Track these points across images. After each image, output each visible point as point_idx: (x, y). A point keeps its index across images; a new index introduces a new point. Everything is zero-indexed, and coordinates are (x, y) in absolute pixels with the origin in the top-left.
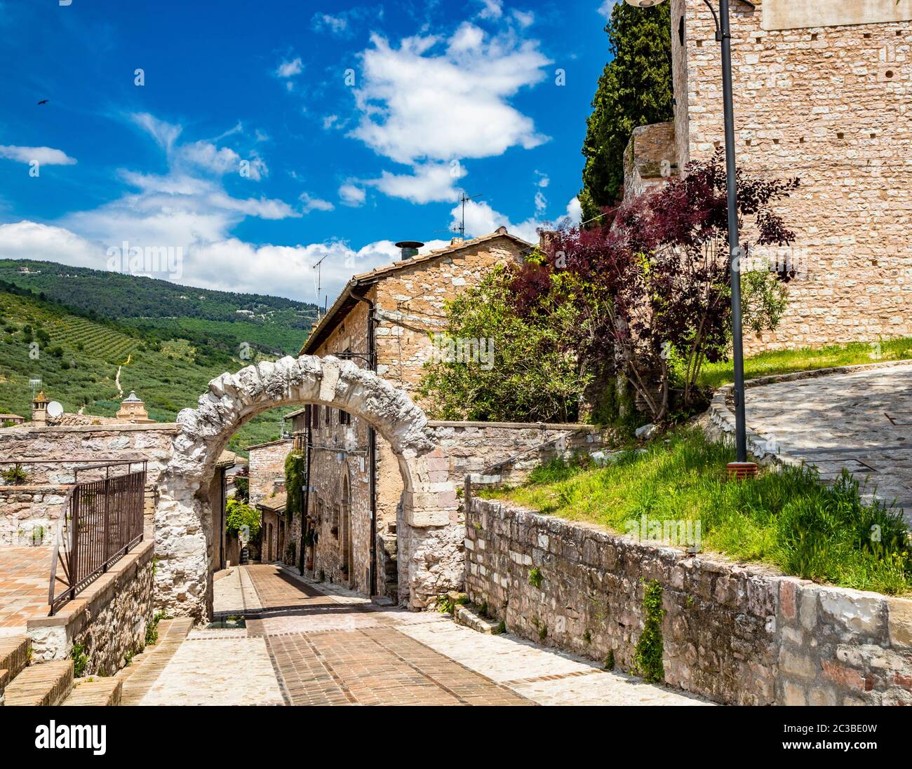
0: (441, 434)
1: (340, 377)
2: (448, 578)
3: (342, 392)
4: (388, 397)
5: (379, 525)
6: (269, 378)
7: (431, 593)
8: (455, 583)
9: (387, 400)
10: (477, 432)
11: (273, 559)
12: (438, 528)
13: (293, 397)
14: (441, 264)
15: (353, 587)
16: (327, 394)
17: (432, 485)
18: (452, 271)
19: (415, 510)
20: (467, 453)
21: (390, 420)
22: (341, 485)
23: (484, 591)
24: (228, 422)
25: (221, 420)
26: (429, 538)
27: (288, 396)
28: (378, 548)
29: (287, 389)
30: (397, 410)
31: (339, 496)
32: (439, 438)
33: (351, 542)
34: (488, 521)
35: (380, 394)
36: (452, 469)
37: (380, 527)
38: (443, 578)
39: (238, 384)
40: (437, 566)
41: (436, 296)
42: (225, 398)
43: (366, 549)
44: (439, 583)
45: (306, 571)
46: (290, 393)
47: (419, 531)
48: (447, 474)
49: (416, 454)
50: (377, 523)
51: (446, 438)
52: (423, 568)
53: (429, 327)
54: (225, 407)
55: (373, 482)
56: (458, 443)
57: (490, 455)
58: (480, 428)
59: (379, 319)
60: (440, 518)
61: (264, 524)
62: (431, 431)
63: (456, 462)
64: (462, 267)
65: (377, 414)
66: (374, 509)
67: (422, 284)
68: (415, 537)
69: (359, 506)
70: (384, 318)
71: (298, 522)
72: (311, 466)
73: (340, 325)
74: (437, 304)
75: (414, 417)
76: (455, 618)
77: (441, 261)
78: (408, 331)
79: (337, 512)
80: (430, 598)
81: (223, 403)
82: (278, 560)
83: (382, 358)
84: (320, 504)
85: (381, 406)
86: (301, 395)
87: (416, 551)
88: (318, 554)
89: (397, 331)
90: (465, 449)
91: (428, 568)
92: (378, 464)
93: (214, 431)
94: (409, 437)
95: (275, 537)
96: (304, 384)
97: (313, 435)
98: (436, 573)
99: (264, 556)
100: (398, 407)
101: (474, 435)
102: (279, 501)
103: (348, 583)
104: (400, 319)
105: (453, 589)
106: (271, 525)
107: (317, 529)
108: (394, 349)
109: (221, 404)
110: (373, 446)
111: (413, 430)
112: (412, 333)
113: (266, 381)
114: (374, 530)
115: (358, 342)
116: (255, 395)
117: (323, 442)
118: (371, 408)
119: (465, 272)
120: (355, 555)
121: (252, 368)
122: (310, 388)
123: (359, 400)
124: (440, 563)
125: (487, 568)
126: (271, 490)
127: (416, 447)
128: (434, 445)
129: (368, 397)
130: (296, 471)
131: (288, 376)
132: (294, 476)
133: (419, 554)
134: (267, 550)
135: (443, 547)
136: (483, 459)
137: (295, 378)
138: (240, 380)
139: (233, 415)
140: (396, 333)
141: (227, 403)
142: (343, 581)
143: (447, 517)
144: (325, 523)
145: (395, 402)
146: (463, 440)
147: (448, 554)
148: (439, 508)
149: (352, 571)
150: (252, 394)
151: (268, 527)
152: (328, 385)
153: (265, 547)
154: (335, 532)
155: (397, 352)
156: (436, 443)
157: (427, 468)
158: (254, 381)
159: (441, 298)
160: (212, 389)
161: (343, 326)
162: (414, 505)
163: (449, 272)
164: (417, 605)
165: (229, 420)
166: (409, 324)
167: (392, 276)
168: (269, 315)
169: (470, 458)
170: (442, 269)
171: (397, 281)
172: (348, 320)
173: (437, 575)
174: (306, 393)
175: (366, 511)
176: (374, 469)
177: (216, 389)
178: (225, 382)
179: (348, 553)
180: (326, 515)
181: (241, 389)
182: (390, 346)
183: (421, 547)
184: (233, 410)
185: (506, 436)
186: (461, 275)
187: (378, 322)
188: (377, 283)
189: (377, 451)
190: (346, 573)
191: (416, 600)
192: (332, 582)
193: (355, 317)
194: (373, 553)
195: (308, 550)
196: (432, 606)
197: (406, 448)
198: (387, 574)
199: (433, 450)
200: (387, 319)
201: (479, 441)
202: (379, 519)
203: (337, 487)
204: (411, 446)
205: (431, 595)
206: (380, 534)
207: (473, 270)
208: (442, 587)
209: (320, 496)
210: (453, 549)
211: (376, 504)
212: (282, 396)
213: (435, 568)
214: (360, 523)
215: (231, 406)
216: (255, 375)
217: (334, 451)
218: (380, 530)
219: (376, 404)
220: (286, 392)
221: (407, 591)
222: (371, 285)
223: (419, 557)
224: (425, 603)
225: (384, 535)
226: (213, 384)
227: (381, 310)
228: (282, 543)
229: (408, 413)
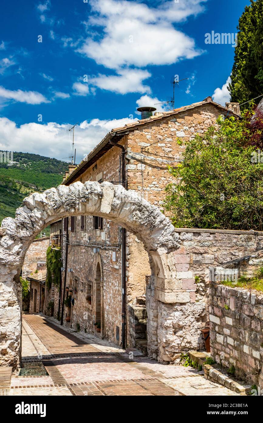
0: (184, 237)
1: (115, 196)
2: (189, 341)
3: (116, 207)
4: (148, 211)
5: (129, 298)
6: (66, 196)
7: (177, 351)
8: (195, 344)
9: (147, 213)
10: (209, 236)
11: (37, 311)
12: (182, 304)
13: (82, 210)
14: (169, 122)
15: (105, 337)
16: (106, 208)
17: (178, 274)
18: (176, 127)
19: (166, 291)
20: (202, 251)
21: (149, 227)
22: (94, 269)
23: (231, 357)
24: (38, 227)
25: (33, 225)
26: (175, 311)
27: (78, 209)
28: (128, 314)
29: (78, 204)
30: (154, 220)
31: (92, 276)
32: (183, 240)
33: (103, 307)
34: (237, 304)
35: (142, 208)
36: (192, 262)
37: (130, 300)
38: (185, 340)
39: (45, 201)
40: (181, 332)
41: (165, 144)
42: (35, 210)
43: (116, 313)
44: (183, 344)
45: (65, 322)
46: (80, 207)
47: (168, 306)
48: (188, 266)
49: (166, 251)
50: (128, 297)
51: (187, 240)
52: (171, 333)
53: (161, 164)
54: (36, 216)
55: (125, 269)
56: (196, 244)
57: (218, 252)
58: (211, 234)
59: (129, 158)
60: (184, 297)
61: (32, 289)
62: (177, 235)
63: (194, 257)
64: (183, 125)
65: (140, 222)
66: (125, 287)
67: (157, 135)
68: (165, 310)
69: (110, 284)
70: (133, 158)
71: (57, 290)
72: (69, 255)
73: (94, 165)
74: (166, 149)
75: (165, 225)
76: (206, 376)
77: (169, 120)
78: (148, 167)
79: (90, 286)
80: (176, 355)
81: (35, 213)
82: (40, 312)
83: (131, 185)
84: (76, 280)
85: (143, 217)
86: (87, 209)
87: (166, 320)
88: (74, 312)
89: (140, 166)
90: (200, 248)
91: (175, 333)
92: (128, 257)
93: (28, 233)
94: (162, 239)
95: (38, 298)
96: (90, 201)
97: (70, 236)
98: (181, 337)
99: (31, 309)
100: (154, 218)
101: (207, 238)
102: (41, 276)
103: (101, 334)
104: (142, 159)
105: (193, 349)
106: (36, 290)
107: (74, 296)
108: (139, 179)
109: (33, 214)
110: (124, 244)
111: (164, 234)
112: (150, 168)
113: (64, 198)
114: (125, 301)
115: (109, 175)
116: (56, 208)
117: (78, 240)
118: (136, 218)
119: (185, 128)
120: (106, 316)
121: (53, 189)
122: (94, 204)
123: (128, 213)
124: (184, 330)
125: (235, 339)
126: (35, 269)
127: (166, 246)
128: (179, 245)
129: (134, 211)
130: (56, 258)
131: (79, 195)
132: (54, 261)
133: (168, 323)
134: (33, 305)
135: (185, 318)
136: (213, 256)
137: (84, 197)
138: (46, 198)
139: (41, 222)
140: (140, 168)
141: (37, 214)
142: (96, 333)
143: (188, 296)
144: (80, 292)
145: (152, 214)
146: (199, 242)
147: (189, 323)
148: (183, 290)
149: (103, 327)
150: (55, 208)
151: (34, 291)
152: (106, 202)
153: (32, 303)
154: (89, 299)
155: (141, 181)
156: (180, 244)
157: (174, 261)
158: (56, 198)
159: (169, 145)
160: (26, 204)
161: (96, 166)
162: (165, 287)
163: (175, 127)
164: (166, 359)
165: (38, 226)
166: (148, 162)
167: (137, 129)
168: (28, 165)
169: (204, 255)
170: (170, 125)
171: (141, 133)
172: (101, 161)
173: (181, 339)
174: (91, 207)
175: (117, 288)
176: (125, 260)
177: (29, 204)
178: (36, 199)
179: (100, 314)
180: (81, 287)
181: (46, 204)
182: (137, 177)
183: (170, 318)
184: (41, 219)
185: (230, 239)
186: (182, 130)
187: (129, 160)
188: (128, 134)
189: (127, 248)
190: (99, 327)
191: (166, 356)
192: (86, 332)
193: (106, 159)
194: (124, 317)
195: (66, 309)
196: (178, 361)
197: (160, 247)
198: (136, 333)
199: (178, 248)
200: (134, 158)
201: (210, 243)
202: (129, 294)
203: (90, 270)
204: (163, 245)
205: (177, 353)
206: (130, 304)
207: (190, 126)
208: (185, 347)
209: (76, 275)
210: (192, 320)
211: (127, 284)
212: (75, 209)
213: (180, 333)
214: (111, 295)
215: (40, 216)
216: (56, 194)
217: (88, 247)
218: (129, 301)
219: (140, 215)
220: (77, 206)
221: (156, 347)
222: (123, 136)
223: (168, 325)
224: (172, 358)
225: (133, 304)
226: (27, 200)
227: (130, 153)
228: (43, 302)
229: (161, 222)
